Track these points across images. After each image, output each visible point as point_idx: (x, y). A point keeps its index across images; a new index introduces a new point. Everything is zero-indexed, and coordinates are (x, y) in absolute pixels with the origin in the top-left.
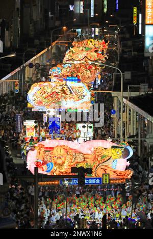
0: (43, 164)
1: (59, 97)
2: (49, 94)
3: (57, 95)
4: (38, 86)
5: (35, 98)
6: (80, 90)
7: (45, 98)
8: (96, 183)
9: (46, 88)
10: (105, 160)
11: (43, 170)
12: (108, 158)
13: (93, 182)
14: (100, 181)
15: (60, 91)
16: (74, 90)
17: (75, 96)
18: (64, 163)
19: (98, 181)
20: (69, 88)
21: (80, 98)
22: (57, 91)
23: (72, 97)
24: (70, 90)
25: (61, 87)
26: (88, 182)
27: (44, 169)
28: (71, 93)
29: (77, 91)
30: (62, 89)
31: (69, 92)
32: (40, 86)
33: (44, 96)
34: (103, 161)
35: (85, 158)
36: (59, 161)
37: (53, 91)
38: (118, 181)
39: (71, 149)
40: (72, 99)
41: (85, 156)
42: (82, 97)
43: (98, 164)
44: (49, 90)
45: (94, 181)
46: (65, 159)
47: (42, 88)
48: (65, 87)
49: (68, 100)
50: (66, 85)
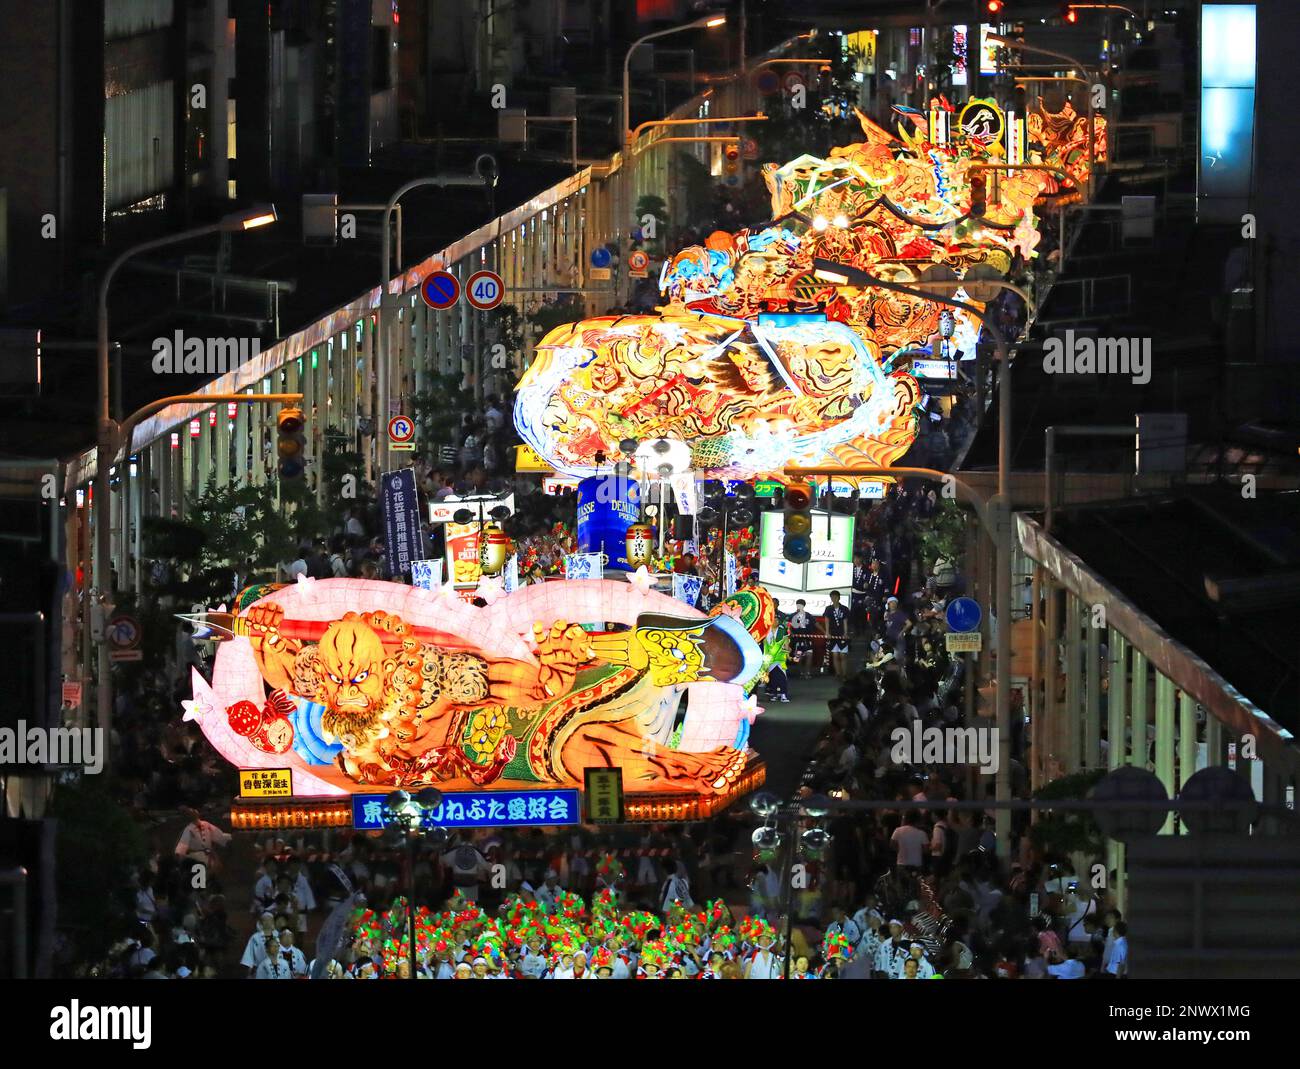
0: (268, 716)
1: (708, 405)
2: (647, 386)
3: (695, 394)
4: (578, 339)
5: (563, 412)
6: (833, 364)
7: (622, 416)
8: (548, 818)
9: (628, 352)
10: (605, 692)
11: (269, 748)
12: (620, 682)
13: (533, 815)
14: (571, 809)
15: (710, 374)
16: (796, 365)
17: (799, 399)
18: (375, 707)
19: (560, 808)
20: (762, 355)
21: (833, 411)
22: (693, 370)
23: (784, 410)
24: (771, 368)
25: (719, 349)
26: (505, 812)
27: (273, 740)
28: (778, 383)
29: (816, 371)
30: (725, 357)
31: (763, 380)
32: (591, 341)
33: (616, 399)
34: (589, 698)
35: (490, 682)
36: (352, 701)
37: (672, 368)
38: (667, 809)
39: (415, 631)
40: (783, 422)
41: (495, 672)
42: (846, 408)
43: (559, 715)
44: (648, 366)
45: (537, 808)
46: (387, 685)
47: (603, 352)
48: (743, 347)
49: (760, 425)
50: (748, 337)
